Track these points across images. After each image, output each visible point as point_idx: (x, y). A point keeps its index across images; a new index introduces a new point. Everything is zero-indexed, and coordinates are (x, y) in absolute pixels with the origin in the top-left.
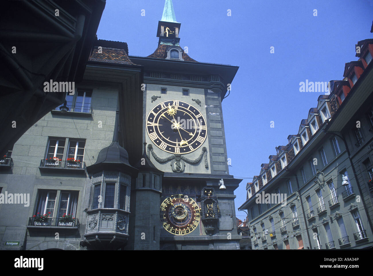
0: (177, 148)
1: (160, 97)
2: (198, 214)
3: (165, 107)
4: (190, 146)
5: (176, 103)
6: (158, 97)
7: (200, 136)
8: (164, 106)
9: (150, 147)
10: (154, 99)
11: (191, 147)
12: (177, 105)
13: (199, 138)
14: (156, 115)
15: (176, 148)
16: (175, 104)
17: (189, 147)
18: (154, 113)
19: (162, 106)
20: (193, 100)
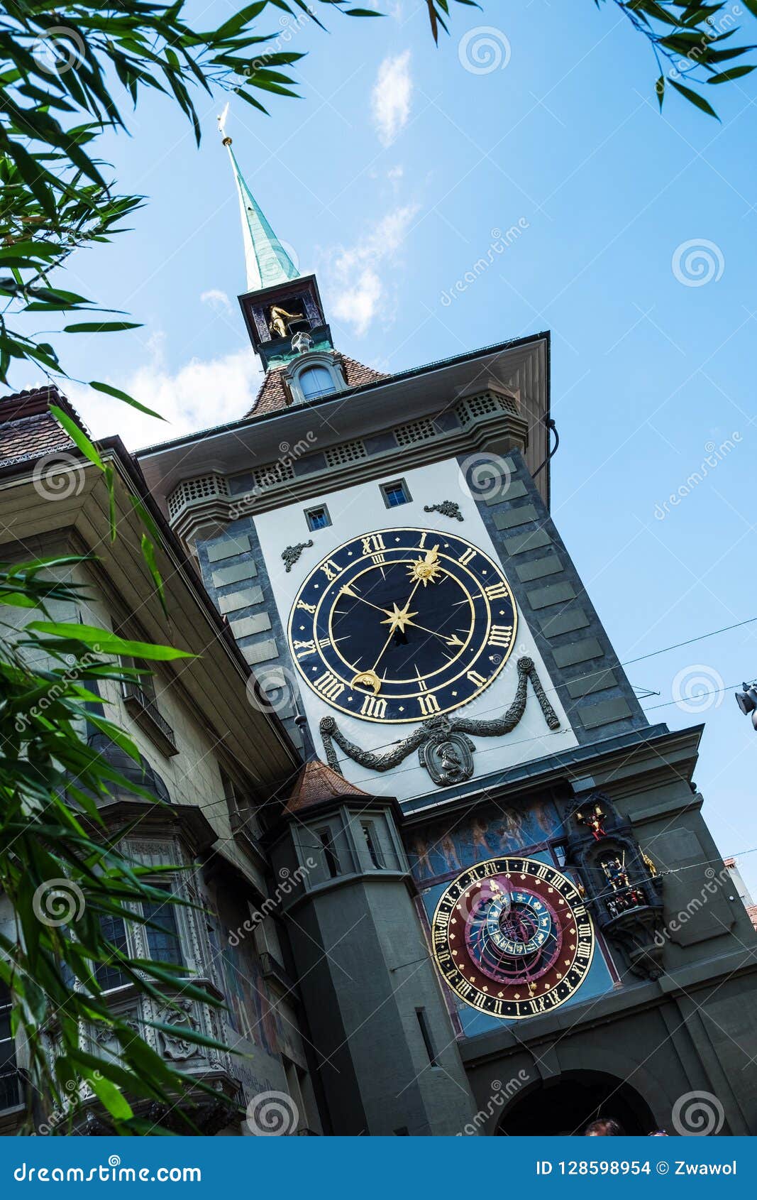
0: (424, 697)
1: (311, 544)
2: (579, 912)
3: (337, 573)
4: (469, 673)
5: (371, 542)
6: (304, 546)
7: (495, 627)
8: (334, 570)
9: (329, 729)
10: (291, 556)
11: (472, 675)
12: (377, 548)
13: (493, 632)
14: (314, 610)
15: (420, 699)
16: (372, 547)
17: (469, 677)
18: (307, 607)
19: (328, 572)
20: (427, 509)
